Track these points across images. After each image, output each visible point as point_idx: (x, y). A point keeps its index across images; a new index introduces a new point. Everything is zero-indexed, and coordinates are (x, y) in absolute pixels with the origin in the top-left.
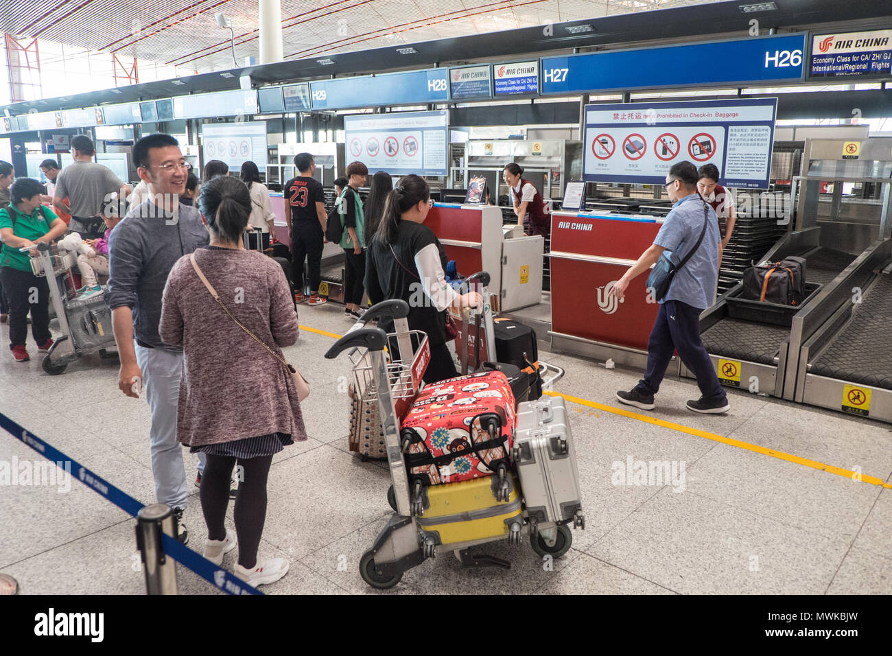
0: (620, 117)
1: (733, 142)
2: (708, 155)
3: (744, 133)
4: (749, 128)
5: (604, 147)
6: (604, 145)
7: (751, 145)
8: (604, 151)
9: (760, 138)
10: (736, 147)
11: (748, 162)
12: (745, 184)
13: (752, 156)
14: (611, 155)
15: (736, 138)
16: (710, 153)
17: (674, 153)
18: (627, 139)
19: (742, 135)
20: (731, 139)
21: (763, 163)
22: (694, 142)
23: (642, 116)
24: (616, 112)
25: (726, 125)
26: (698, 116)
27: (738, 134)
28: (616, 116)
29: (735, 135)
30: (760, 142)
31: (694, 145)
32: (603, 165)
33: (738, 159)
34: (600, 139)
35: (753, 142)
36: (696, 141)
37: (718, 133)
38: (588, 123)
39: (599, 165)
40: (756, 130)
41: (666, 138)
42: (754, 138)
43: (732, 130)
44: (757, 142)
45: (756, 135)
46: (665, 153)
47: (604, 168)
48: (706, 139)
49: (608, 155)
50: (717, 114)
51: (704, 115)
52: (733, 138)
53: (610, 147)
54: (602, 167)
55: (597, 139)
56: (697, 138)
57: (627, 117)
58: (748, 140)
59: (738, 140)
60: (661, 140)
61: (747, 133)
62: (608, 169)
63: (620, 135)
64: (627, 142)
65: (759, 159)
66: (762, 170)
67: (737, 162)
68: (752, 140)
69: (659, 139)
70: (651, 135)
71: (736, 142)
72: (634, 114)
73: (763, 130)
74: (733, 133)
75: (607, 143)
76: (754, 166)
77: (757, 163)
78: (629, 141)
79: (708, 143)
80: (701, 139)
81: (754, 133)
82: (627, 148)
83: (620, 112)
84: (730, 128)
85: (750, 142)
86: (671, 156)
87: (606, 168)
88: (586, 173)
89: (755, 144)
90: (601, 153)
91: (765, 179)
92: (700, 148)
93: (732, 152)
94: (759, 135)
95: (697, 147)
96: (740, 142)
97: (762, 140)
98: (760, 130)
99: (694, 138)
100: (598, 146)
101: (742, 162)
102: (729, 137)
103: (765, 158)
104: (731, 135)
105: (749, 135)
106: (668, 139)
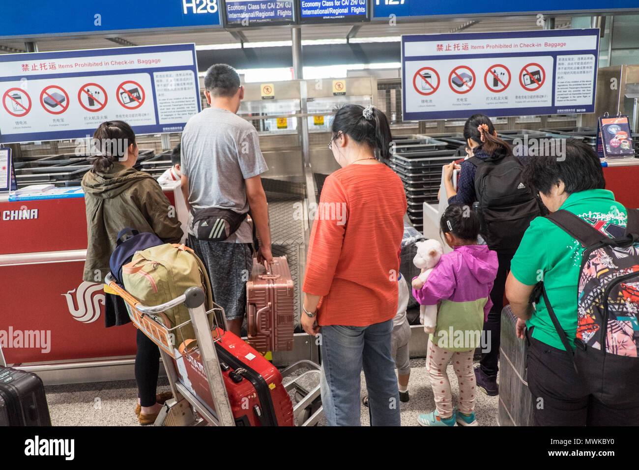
0: (444, 48)
1: (561, 71)
2: (538, 84)
3: (571, 62)
4: (576, 57)
5: (427, 82)
6: (427, 79)
7: (578, 73)
8: (428, 86)
9: (586, 66)
10: (564, 75)
11: (575, 89)
12: (574, 110)
13: (578, 83)
14: (435, 90)
15: (564, 66)
16: (540, 83)
17: (506, 84)
18: (454, 71)
19: (569, 64)
20: (559, 68)
21: (589, 89)
22: (525, 72)
23: (469, 47)
24: (440, 43)
25: (554, 54)
26: (527, 46)
27: (566, 63)
28: (440, 48)
29: (563, 64)
30: (586, 70)
31: (524, 75)
32: (427, 101)
33: (566, 87)
34: (422, 73)
35: (580, 70)
36: (527, 71)
37: (546, 62)
38: (406, 55)
39: (423, 101)
40: (582, 58)
41: (496, 69)
42: (580, 66)
43: (560, 59)
44: (583, 70)
45: (582, 63)
46: (496, 84)
47: (429, 104)
48: (536, 69)
49: (432, 90)
50: (546, 44)
51: (533, 45)
52: (561, 66)
53: (433, 81)
54: (425, 104)
55: (418, 73)
56: (527, 69)
57: (452, 48)
58: (575, 68)
59: (565, 69)
60: (491, 72)
61: (573, 62)
62: (434, 106)
63: (445, 68)
64: (454, 76)
65: (586, 86)
66: (588, 95)
67: (565, 90)
68: (578, 68)
69: (489, 70)
70: (480, 66)
71: (564, 71)
72: (461, 45)
73: (588, 58)
74: (561, 62)
75: (430, 77)
76: (581, 92)
77: (584, 89)
78: (456, 74)
79: (537, 73)
80: (531, 69)
81: (580, 61)
82: (454, 82)
83: (445, 43)
84: (558, 57)
85: (577, 70)
86: (503, 87)
87: (431, 104)
88: (407, 111)
89: (581, 72)
90: (424, 88)
91: (591, 103)
92: (530, 78)
93: (560, 80)
94: (585, 63)
95: (528, 77)
96: (567, 71)
97: (588, 68)
98: (585, 59)
99: (524, 69)
100: (420, 81)
101: (570, 90)
102: (558, 66)
103: (590, 84)
104: (559, 64)
105: (575, 63)
106: (499, 70)
